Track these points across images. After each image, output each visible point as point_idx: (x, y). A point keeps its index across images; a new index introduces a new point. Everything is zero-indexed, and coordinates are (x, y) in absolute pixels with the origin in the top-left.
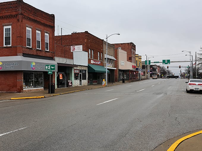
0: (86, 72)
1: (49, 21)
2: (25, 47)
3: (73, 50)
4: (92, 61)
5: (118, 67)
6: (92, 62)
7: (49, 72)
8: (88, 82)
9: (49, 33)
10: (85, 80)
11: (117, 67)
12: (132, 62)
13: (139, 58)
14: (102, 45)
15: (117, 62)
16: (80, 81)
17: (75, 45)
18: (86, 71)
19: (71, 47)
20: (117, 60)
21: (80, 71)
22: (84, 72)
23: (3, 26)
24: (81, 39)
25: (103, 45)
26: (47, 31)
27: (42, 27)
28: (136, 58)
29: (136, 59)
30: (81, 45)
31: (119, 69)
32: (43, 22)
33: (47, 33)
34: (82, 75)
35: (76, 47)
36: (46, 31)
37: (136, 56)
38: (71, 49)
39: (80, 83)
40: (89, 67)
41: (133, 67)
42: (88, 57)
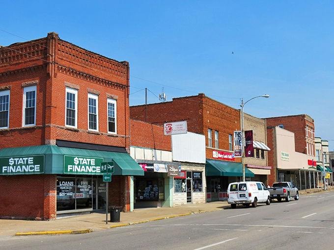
0: (201, 175)
1: (117, 75)
2: (62, 127)
3: (168, 132)
4: (214, 152)
5: (276, 164)
6: (216, 155)
7: (106, 178)
8: (208, 196)
9: (117, 97)
10: (199, 193)
11: (274, 163)
12: (306, 154)
13: (322, 146)
14: (237, 120)
15: (274, 155)
16: (189, 194)
17: (171, 121)
18: (201, 173)
19: (165, 124)
20: (272, 149)
21: (189, 174)
22: (197, 176)
23: (23, 87)
24: (191, 110)
25: (239, 121)
26: (112, 95)
27: (100, 87)
28: (315, 144)
29: (316, 148)
30: (184, 120)
31: (277, 169)
32: (103, 78)
33: (112, 98)
34: (192, 181)
35: (174, 125)
36: (110, 95)
37: (315, 141)
38: (165, 129)
39: (188, 199)
40: (207, 165)
41: (311, 163)
42: (207, 144)
